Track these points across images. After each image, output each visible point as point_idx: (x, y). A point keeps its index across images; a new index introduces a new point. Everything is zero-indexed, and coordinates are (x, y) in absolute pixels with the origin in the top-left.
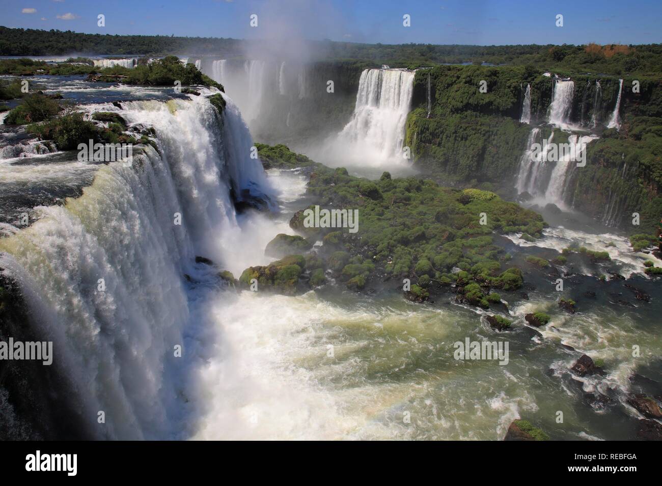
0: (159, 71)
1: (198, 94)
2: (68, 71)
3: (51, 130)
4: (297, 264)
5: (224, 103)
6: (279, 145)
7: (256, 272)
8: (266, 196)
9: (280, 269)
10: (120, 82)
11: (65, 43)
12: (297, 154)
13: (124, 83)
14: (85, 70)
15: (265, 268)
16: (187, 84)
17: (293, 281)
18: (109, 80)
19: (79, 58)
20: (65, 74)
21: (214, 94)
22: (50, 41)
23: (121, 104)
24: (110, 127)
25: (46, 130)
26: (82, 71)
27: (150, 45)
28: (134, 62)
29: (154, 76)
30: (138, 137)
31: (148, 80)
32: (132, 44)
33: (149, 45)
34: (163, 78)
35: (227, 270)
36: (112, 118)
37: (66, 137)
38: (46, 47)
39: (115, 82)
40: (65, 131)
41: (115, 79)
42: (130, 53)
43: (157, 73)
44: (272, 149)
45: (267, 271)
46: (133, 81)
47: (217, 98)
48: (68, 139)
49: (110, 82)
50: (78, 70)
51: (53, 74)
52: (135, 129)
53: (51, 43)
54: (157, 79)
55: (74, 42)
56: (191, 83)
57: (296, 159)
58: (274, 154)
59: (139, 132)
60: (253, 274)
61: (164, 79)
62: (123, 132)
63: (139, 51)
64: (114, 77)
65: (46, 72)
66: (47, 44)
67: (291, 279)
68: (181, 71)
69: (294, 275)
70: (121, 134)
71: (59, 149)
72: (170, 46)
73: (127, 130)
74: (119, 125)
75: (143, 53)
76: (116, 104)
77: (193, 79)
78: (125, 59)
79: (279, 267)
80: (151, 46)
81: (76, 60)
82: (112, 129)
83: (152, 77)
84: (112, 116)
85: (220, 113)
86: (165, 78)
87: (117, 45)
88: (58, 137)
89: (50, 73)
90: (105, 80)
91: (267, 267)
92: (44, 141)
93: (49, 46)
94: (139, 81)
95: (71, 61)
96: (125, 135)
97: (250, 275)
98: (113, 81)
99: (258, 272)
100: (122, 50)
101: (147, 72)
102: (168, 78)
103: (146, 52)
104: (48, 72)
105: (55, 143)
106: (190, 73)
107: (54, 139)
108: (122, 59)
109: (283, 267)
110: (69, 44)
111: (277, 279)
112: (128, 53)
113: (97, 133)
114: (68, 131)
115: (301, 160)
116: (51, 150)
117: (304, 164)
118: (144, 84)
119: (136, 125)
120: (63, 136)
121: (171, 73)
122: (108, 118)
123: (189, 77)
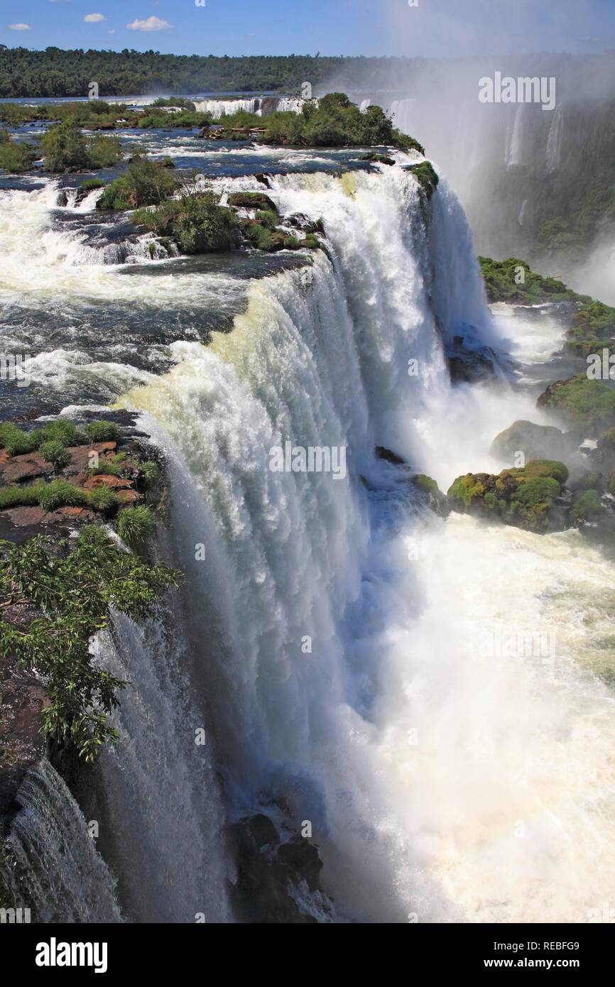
0: (322, 121)
1: (392, 163)
2: (167, 122)
3: (170, 221)
4: (553, 477)
5: (435, 179)
6: (512, 260)
7: (479, 483)
8: (492, 351)
9: (523, 482)
10: (255, 141)
11: (144, 73)
12: (545, 277)
13: (261, 142)
14: (192, 120)
15: (495, 478)
16: (366, 144)
17: (544, 505)
18: (237, 137)
19: (172, 98)
20: (161, 127)
21: (419, 162)
22: (122, 70)
23: (268, 177)
24: (258, 217)
25: (164, 220)
26: (189, 121)
27: (280, 73)
28: (257, 104)
29: (312, 130)
30: (301, 236)
31: (301, 137)
32: (251, 71)
33: (278, 74)
34: (329, 133)
35: (427, 475)
36: (259, 202)
37: (193, 231)
38: (116, 80)
39: (245, 142)
40: (191, 223)
41: (245, 135)
42: (247, 88)
43: (318, 125)
44: (498, 266)
45: (499, 484)
46: (275, 138)
47: (424, 171)
48: (196, 237)
49: (238, 140)
50: (182, 119)
51: (145, 127)
52: (293, 222)
53: (123, 73)
54: (317, 135)
55: (159, 70)
56: (373, 142)
57: (541, 286)
58: (501, 277)
59: (299, 228)
60: (474, 486)
61: (329, 136)
62: (277, 227)
63: (261, 86)
64: (244, 132)
65: (132, 123)
66: (118, 76)
67: (540, 502)
68: (358, 120)
69: (546, 496)
70: (274, 231)
71: (182, 252)
72: (314, 74)
73: (280, 224)
74: (269, 213)
75: (268, 89)
76: (260, 179)
77: (378, 135)
78: (243, 99)
79: (520, 479)
80: (282, 75)
81: (167, 101)
82: (260, 221)
83: (310, 131)
84: (260, 200)
85: (429, 196)
86: (331, 134)
87: (225, 75)
88: (181, 231)
89: (140, 125)
90: (231, 137)
91: (497, 478)
92: (160, 238)
93: (121, 79)
94: (285, 138)
95: (161, 103)
96: (281, 231)
97: (468, 486)
98: (243, 139)
99: (482, 484)
100: (232, 83)
101: (300, 123)
102: (336, 133)
103: (273, 87)
104: (137, 124)
105: (175, 241)
106: (372, 124)
107: (173, 235)
108: (238, 99)
109: (527, 479)
110: (150, 73)
111: (514, 500)
112: (245, 90)
113: (238, 226)
114: (198, 223)
115: (553, 289)
116: (171, 254)
117: (556, 296)
118: (295, 144)
119: (294, 215)
120: (189, 231)
121: (341, 124)
122: (254, 202)
123: (370, 132)
